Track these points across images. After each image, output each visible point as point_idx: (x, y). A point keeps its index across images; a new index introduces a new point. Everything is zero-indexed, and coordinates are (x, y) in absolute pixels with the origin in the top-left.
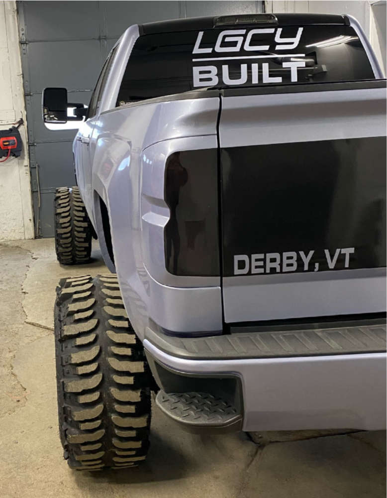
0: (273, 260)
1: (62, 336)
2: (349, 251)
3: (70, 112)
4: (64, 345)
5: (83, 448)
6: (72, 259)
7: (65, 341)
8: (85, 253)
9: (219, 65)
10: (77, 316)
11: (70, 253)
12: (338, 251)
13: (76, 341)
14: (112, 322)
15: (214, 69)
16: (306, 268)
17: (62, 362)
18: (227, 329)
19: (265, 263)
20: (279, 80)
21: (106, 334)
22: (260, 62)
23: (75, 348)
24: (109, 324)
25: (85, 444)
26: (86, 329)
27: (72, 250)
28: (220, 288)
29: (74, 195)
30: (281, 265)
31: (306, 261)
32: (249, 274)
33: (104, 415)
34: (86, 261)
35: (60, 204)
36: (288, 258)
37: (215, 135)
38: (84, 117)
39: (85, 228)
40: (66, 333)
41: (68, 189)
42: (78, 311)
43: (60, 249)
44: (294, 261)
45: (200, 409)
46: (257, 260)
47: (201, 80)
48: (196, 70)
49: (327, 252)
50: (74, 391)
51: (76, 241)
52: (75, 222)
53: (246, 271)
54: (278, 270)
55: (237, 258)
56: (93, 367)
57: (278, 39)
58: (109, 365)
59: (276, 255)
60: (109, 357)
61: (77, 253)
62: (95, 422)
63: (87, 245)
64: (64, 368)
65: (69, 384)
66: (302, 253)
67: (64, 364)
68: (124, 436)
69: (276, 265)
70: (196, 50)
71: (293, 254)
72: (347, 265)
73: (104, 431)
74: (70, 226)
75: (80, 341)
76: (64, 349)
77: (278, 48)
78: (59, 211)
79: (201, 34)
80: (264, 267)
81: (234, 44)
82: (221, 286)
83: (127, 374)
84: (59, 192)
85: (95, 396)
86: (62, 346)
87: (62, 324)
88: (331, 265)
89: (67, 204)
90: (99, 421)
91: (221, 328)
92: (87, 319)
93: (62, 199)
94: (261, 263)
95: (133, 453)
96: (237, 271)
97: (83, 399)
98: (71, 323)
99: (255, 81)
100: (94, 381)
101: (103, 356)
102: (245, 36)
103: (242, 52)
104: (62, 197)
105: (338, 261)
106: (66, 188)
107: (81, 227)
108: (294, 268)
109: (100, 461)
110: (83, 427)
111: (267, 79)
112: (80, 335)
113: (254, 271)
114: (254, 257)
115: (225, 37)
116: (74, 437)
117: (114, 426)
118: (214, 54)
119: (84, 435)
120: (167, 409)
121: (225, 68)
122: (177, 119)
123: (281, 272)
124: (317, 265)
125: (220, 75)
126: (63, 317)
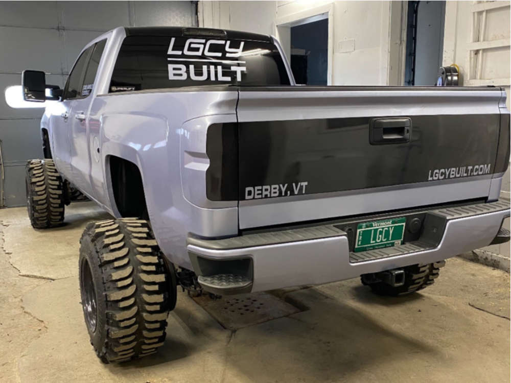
0: (266, 190)
1: (102, 261)
2: (304, 184)
3: (48, 92)
4: (103, 269)
5: (122, 341)
6: (47, 223)
7: (104, 265)
8: (60, 217)
9: (187, 64)
10: (112, 247)
11: (45, 218)
12: (299, 184)
13: (114, 264)
14: (140, 249)
15: (183, 67)
16: (283, 194)
17: (103, 281)
18: (241, 233)
19: (262, 192)
20: (229, 79)
21: (136, 258)
22: (216, 65)
23: (113, 270)
24: (138, 251)
25: (123, 337)
26: (120, 256)
27: (48, 215)
28: (237, 208)
29: (47, 166)
30: (270, 192)
31: (283, 190)
32: (254, 198)
33: (138, 314)
34: (60, 224)
35: (34, 175)
36: (275, 188)
37: (234, 114)
38: (60, 98)
39: (59, 195)
40: (105, 259)
41: (41, 161)
42: (113, 243)
43: (36, 215)
44: (277, 190)
45: (228, 281)
46: (258, 190)
47: (175, 75)
48: (171, 67)
49: (294, 184)
50: (116, 299)
51: (51, 206)
52: (50, 190)
53: (251, 197)
54: (269, 196)
55: (248, 189)
56: (129, 281)
57: (227, 49)
58: (140, 279)
59: (268, 187)
60: (140, 273)
61: (52, 217)
62: (132, 320)
63: (61, 210)
64: (105, 285)
65: (112, 294)
66: (281, 186)
67: (105, 282)
68: (152, 328)
69: (268, 193)
70: (170, 52)
71: (277, 186)
72: (304, 192)
73: (137, 325)
74: (45, 193)
75: (116, 264)
76: (104, 272)
77: (228, 55)
78: (34, 180)
79: (173, 40)
80: (261, 194)
81: (197, 49)
82: (238, 207)
83: (154, 283)
84: (32, 164)
85: (132, 301)
86: (102, 270)
87: (100, 254)
88: (296, 192)
89: (41, 174)
90: (134, 319)
91: (236, 233)
92: (120, 249)
93: (35, 170)
94: (260, 192)
95: (156, 340)
96: (247, 197)
97: (122, 305)
98: (107, 253)
99: (213, 78)
100: (130, 291)
101: (135, 272)
102: (205, 44)
103: (203, 56)
104: (35, 168)
105: (299, 190)
106: (39, 160)
107: (55, 194)
108: (277, 194)
109: (132, 350)
110: (122, 325)
111: (221, 78)
112: (117, 259)
113: (256, 197)
114: (256, 188)
115: (190, 43)
116: (116, 333)
117: (144, 321)
118: (183, 56)
119: (123, 331)
120: (208, 283)
121: (192, 67)
122: (211, 104)
123: (270, 197)
124: (289, 192)
125: (188, 72)
126: (100, 249)
